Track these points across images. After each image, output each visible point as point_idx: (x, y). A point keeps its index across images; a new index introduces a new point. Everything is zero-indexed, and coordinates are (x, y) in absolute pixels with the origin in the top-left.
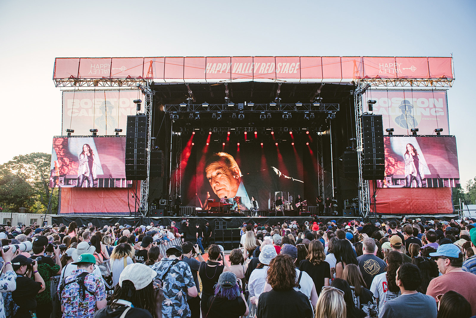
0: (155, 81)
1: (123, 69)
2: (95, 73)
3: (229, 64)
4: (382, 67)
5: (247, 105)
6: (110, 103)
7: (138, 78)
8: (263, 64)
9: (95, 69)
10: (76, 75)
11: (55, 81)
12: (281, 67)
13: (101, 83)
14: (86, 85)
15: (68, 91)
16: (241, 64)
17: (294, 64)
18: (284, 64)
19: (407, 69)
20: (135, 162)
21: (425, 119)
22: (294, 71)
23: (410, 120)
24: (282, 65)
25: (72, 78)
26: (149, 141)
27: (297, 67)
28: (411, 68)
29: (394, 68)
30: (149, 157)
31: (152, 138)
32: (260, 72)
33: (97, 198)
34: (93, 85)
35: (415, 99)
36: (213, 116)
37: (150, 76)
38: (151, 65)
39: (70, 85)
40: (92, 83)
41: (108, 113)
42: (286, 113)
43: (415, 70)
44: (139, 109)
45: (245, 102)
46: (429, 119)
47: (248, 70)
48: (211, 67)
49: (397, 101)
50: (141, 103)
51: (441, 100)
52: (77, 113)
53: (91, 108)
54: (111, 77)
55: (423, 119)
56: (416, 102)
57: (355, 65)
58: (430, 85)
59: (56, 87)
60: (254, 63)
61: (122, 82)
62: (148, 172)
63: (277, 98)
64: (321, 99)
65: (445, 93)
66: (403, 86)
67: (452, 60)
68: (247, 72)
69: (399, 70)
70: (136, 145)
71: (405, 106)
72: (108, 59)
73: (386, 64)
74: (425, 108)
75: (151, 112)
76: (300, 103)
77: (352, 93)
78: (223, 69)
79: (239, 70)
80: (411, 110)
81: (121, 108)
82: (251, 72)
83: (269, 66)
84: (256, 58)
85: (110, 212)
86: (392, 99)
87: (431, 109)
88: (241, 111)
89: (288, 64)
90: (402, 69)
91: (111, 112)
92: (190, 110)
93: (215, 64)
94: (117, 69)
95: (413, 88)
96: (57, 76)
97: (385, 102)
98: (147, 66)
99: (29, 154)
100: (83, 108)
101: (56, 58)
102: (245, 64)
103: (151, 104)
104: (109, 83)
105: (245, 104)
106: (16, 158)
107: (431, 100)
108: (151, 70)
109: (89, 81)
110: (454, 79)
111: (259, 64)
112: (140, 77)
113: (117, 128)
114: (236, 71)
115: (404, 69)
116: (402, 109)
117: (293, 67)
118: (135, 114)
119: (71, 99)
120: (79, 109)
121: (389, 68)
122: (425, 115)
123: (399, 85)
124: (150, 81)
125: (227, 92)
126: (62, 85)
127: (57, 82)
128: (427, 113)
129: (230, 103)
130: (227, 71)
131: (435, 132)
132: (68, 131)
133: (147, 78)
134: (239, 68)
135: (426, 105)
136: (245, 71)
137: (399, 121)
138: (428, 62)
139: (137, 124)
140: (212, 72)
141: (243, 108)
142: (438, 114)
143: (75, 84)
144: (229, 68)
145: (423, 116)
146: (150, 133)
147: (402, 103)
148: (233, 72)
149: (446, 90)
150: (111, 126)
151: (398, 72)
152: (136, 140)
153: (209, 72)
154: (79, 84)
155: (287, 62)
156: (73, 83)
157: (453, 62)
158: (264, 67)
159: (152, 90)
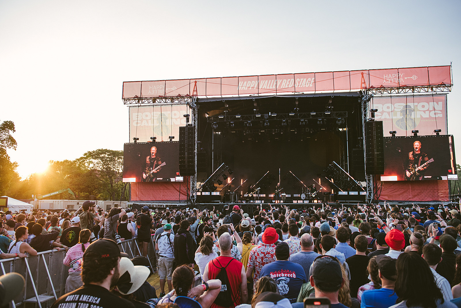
0: (199, 97)
1: (174, 89)
2: (153, 92)
3: (256, 81)
4: (386, 77)
5: (271, 115)
6: (164, 115)
7: (185, 96)
8: (284, 80)
9: (153, 90)
10: (139, 96)
11: (123, 100)
12: (299, 82)
13: (158, 100)
14: (147, 102)
15: (134, 106)
16: (267, 81)
17: (310, 79)
18: (302, 79)
19: (409, 78)
20: (186, 162)
21: (424, 121)
22: (310, 85)
23: (410, 123)
24: (300, 80)
25: (137, 97)
26: (196, 145)
27: (312, 81)
28: (412, 77)
29: (397, 78)
30: (196, 157)
31: (198, 142)
32: (282, 87)
33: (158, 189)
34: (152, 102)
35: (416, 104)
36: (244, 124)
37: (195, 93)
38: (196, 85)
39: (134, 102)
40: (151, 100)
41: (163, 123)
42: (303, 120)
43: (416, 78)
44: (188, 121)
45: (270, 113)
46: (427, 121)
47: (272, 86)
48: (243, 85)
49: (400, 106)
50: (189, 117)
51: (440, 103)
52: (140, 123)
53: (151, 119)
54: (166, 96)
55: (422, 121)
56: (417, 106)
57: (363, 77)
58: (430, 90)
59: (124, 104)
60: (277, 80)
61: (174, 99)
62: (196, 169)
63: (295, 109)
64: (332, 108)
65: (445, 96)
66: (405, 93)
67: (451, 68)
68: (271, 88)
69: (401, 80)
70: (186, 150)
71: (406, 110)
72: (163, 81)
73: (390, 75)
74: (424, 112)
75: (196, 122)
76: (314, 112)
77: (359, 101)
78: (252, 86)
79: (265, 87)
80: (411, 114)
81: (173, 119)
82: (274, 87)
83: (289, 82)
84: (279, 75)
85: (168, 200)
86: (395, 105)
87: (430, 111)
88: (266, 120)
89: (305, 79)
90: (404, 79)
91: (166, 122)
92: (226, 120)
93: (246, 82)
94: (170, 89)
95: (414, 94)
96: (125, 97)
97: (388, 108)
98: (193, 85)
99: (95, 150)
100: (145, 120)
101: (124, 82)
102: (270, 81)
103: (196, 116)
104: (164, 100)
105: (270, 115)
106: (85, 154)
107: (431, 104)
108: (195, 89)
109: (149, 99)
110: (453, 85)
111: (281, 80)
112: (188, 95)
113: (171, 136)
114: (262, 87)
115: (406, 78)
116: (403, 113)
117: (309, 82)
118: (185, 126)
119: (135, 113)
120: (142, 121)
121: (392, 78)
122: (424, 117)
123: (402, 92)
124: (195, 98)
125: (255, 105)
126: (128, 103)
127: (125, 100)
128: (426, 115)
129: (258, 114)
130: (255, 87)
131: (435, 132)
132: (135, 139)
133: (193, 96)
134: (264, 85)
135: (426, 108)
136: (269, 86)
137: (399, 124)
138: (428, 71)
139: (186, 133)
140: (243, 88)
141: (268, 118)
142: (437, 116)
143: (139, 102)
144: (257, 84)
145: (422, 118)
146: (196, 139)
147: (404, 108)
148: (260, 88)
149: (446, 94)
150: (166, 133)
151: (400, 81)
152: (186, 146)
153: (241, 89)
154: (142, 101)
155: (304, 78)
156: (137, 101)
157: (452, 70)
158: (285, 83)
159: (197, 105)
